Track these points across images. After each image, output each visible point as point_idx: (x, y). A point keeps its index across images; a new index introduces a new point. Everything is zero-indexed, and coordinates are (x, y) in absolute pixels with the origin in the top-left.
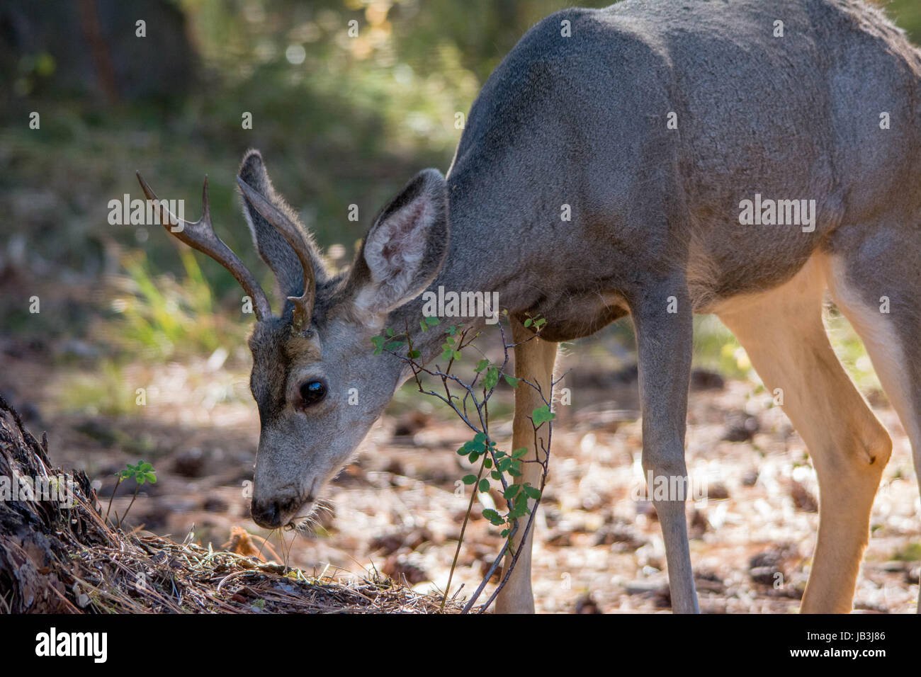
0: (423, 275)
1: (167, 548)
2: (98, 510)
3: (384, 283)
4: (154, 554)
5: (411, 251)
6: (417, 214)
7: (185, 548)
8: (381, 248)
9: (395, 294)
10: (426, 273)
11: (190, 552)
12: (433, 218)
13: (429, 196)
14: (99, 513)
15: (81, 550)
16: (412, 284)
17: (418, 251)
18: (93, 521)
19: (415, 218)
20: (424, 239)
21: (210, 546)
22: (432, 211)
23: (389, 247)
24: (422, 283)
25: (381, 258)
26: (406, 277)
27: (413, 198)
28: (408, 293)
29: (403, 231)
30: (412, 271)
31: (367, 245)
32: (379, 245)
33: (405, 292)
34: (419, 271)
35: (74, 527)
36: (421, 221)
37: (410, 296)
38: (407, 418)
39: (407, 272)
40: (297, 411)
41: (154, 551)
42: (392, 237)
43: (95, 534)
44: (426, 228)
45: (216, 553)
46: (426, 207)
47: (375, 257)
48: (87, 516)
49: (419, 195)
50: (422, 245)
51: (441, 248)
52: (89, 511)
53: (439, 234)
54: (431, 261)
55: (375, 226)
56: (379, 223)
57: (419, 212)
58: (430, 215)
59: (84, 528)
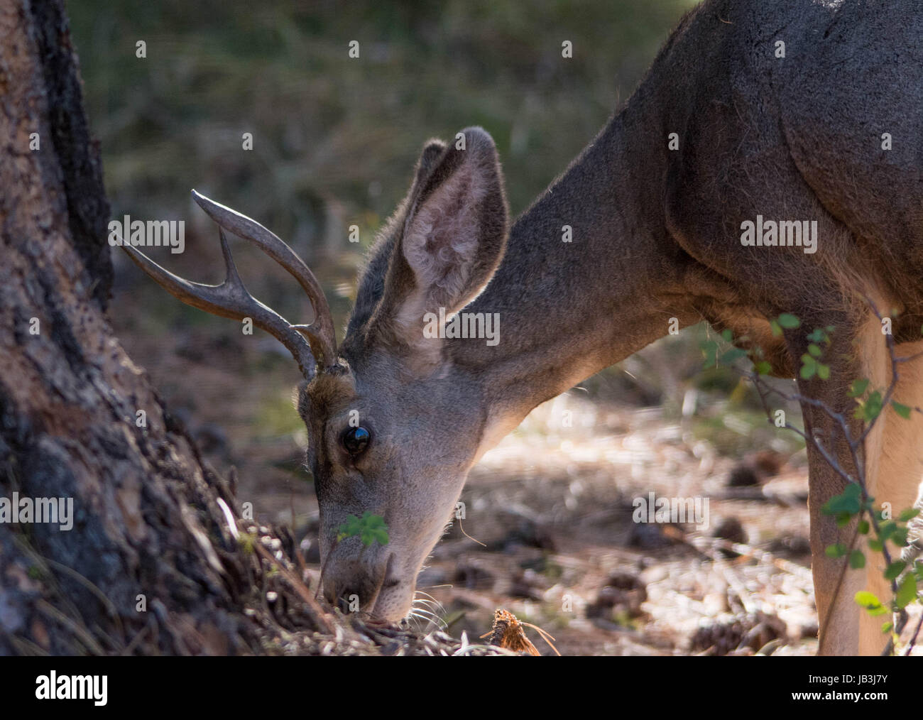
0: (482, 266)
1: (403, 638)
2: (305, 580)
3: (434, 286)
4: (383, 645)
5: (461, 238)
6: (462, 189)
7: (428, 638)
8: (424, 242)
9: (450, 297)
10: (485, 264)
11: (434, 643)
12: (484, 190)
13: (476, 162)
14: (308, 584)
15: (279, 636)
16: (470, 280)
17: (471, 237)
18: (299, 597)
19: (460, 194)
20: (476, 221)
21: (464, 636)
22: (482, 181)
23: (433, 239)
24: (481, 277)
25: (426, 255)
26: (460, 274)
27: (455, 167)
28: (466, 293)
29: (447, 214)
30: (465, 263)
31: (404, 240)
32: (420, 237)
33: (462, 293)
34: (476, 262)
35: (272, 605)
36: (469, 197)
37: (469, 296)
38: (750, 459)
39: (460, 266)
40: (348, 472)
41: (384, 640)
42: (436, 225)
43: (301, 614)
44: (476, 206)
45: (473, 647)
46: (473, 177)
47: (417, 253)
48: (289, 588)
49: (462, 163)
50: (474, 228)
51: (499, 228)
52: (293, 581)
53: (494, 211)
54: (489, 247)
55: (412, 213)
56: (417, 207)
57: (464, 186)
58: (480, 187)
59: (286, 605)
